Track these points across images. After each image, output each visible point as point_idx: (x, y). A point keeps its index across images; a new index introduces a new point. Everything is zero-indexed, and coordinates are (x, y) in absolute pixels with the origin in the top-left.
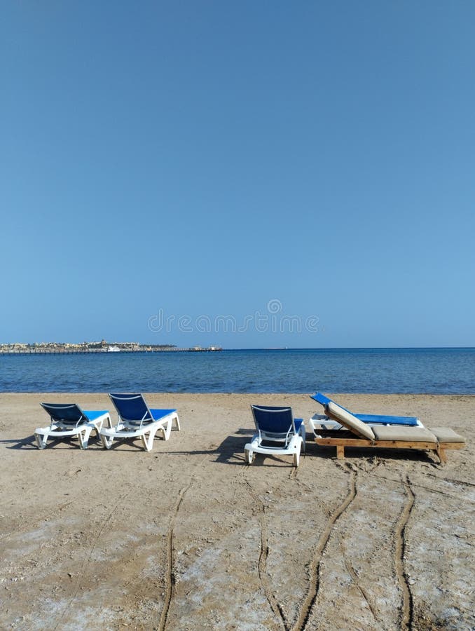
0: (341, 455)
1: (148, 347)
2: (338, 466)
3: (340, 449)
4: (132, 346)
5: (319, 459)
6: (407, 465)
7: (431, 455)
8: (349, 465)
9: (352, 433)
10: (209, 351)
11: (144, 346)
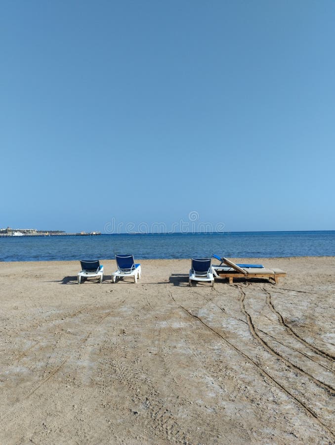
0: (231, 282)
1: (46, 232)
2: (231, 286)
3: (231, 279)
4: (31, 232)
5: (221, 284)
6: (262, 285)
7: (271, 280)
8: (236, 286)
9: (237, 271)
10: (91, 235)
11: (40, 232)
